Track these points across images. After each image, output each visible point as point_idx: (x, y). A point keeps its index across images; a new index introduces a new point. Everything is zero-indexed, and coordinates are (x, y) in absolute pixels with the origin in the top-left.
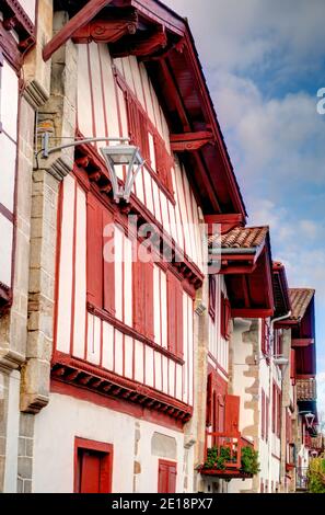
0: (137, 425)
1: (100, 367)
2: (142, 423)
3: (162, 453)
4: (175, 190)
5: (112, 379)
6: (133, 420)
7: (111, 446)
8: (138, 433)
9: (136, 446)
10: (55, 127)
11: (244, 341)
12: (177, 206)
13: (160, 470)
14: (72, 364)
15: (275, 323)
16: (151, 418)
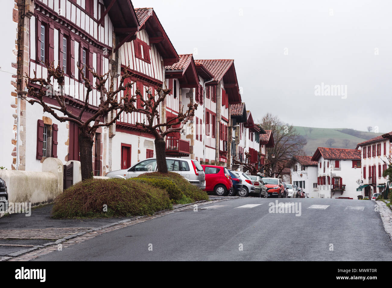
0: (139, 138)
1: (128, 123)
2: (141, 137)
3: (148, 147)
4: (151, 58)
5: (131, 126)
6: (137, 136)
7: (131, 145)
8: (139, 141)
9: (139, 145)
10: (116, 66)
11: (186, 97)
12: (152, 64)
13: (147, 153)
14: (121, 124)
15: (206, 84)
16: (143, 135)
